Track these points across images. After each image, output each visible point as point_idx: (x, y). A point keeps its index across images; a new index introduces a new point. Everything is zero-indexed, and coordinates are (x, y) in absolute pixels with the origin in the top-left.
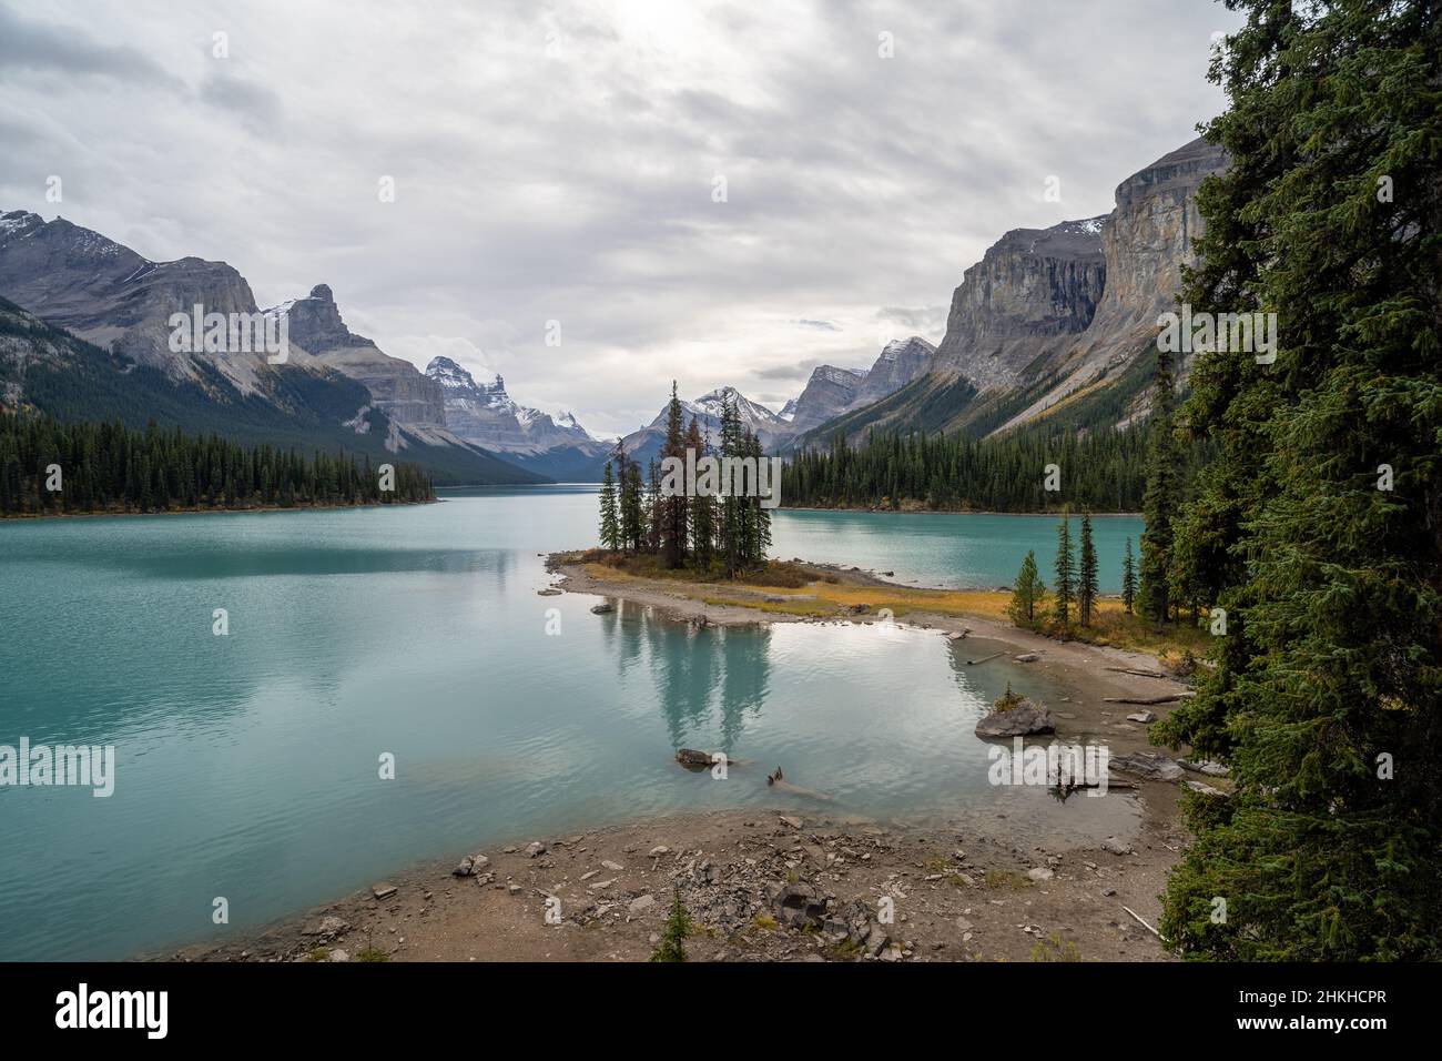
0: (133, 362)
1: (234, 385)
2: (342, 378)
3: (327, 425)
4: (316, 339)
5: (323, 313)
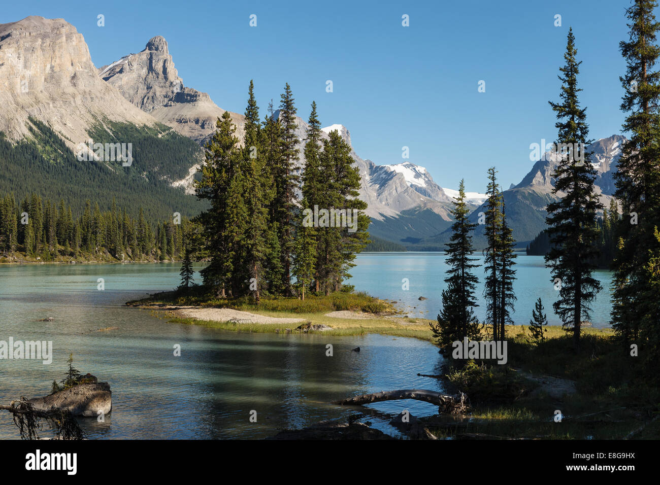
1: (67, 146)
2: (174, 136)
3: (156, 185)
4: (151, 94)
5: (159, 67)
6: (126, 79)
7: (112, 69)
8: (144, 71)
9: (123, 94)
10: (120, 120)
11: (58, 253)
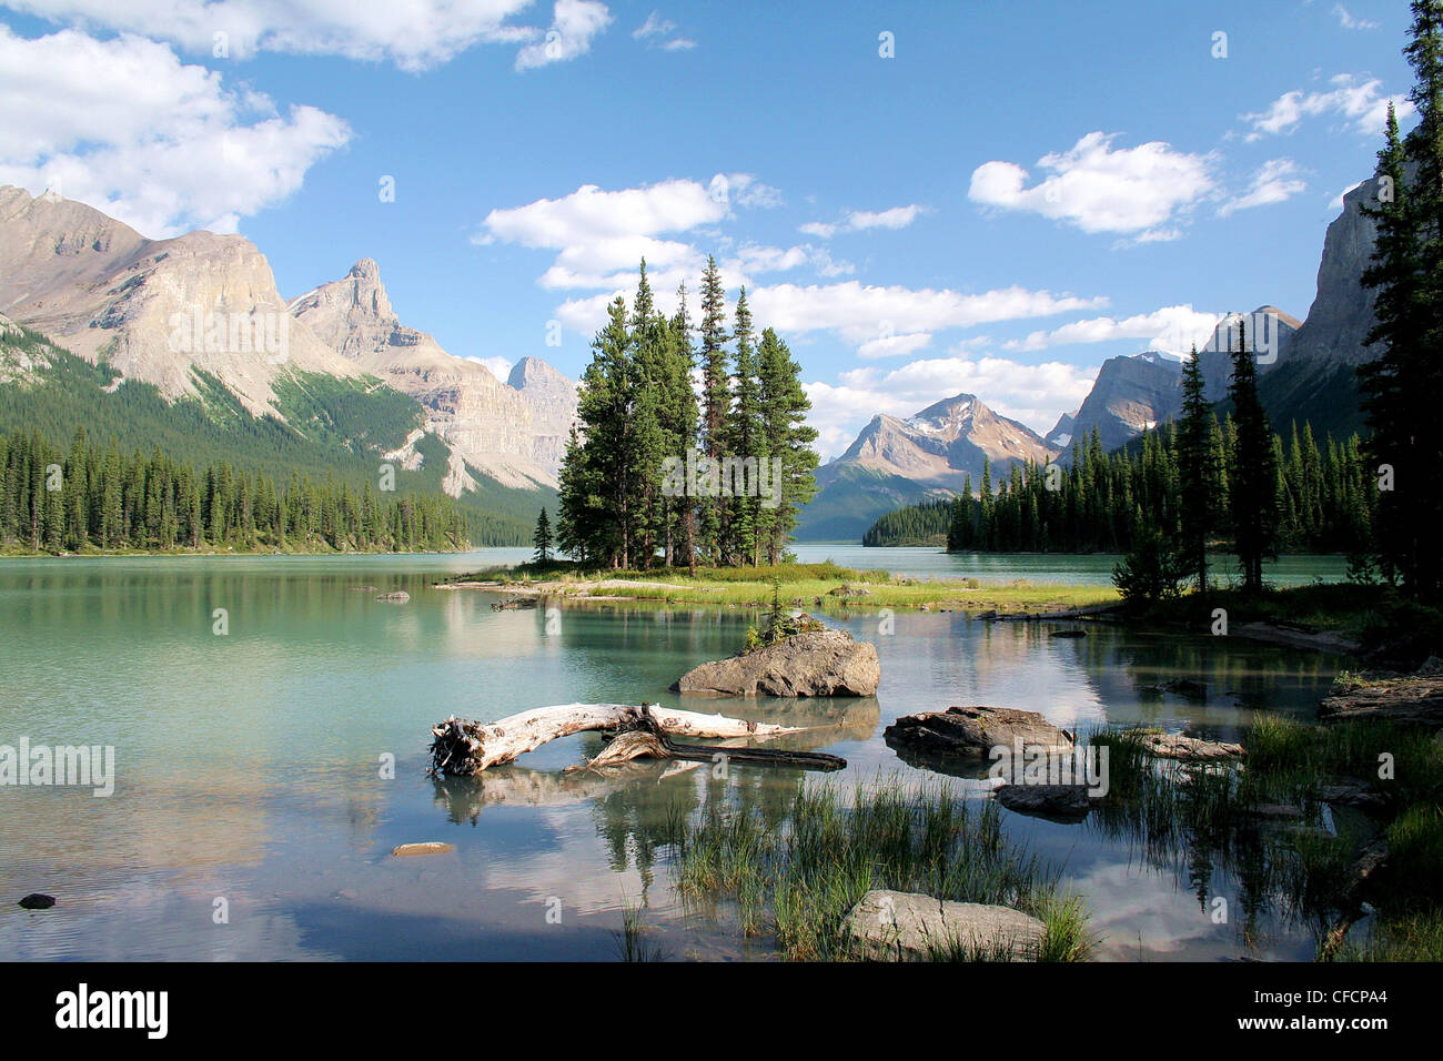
0: (119, 374)
1: (243, 404)
2: (387, 391)
3: (363, 457)
4: (355, 336)
5: (367, 299)
6: (320, 316)
7: (304, 303)
8: (346, 305)
9: (318, 335)
10: (314, 369)
11: (256, 541)
